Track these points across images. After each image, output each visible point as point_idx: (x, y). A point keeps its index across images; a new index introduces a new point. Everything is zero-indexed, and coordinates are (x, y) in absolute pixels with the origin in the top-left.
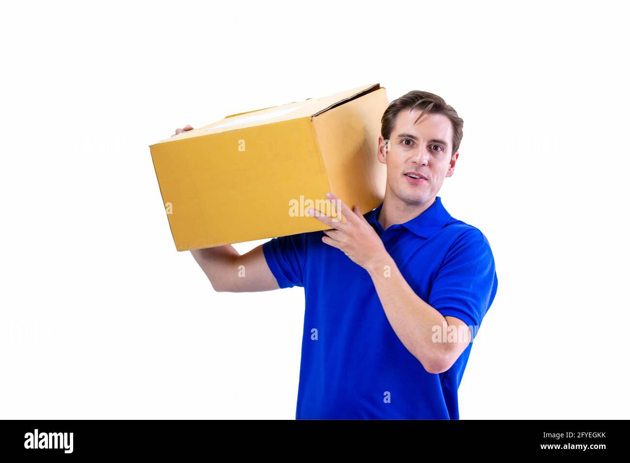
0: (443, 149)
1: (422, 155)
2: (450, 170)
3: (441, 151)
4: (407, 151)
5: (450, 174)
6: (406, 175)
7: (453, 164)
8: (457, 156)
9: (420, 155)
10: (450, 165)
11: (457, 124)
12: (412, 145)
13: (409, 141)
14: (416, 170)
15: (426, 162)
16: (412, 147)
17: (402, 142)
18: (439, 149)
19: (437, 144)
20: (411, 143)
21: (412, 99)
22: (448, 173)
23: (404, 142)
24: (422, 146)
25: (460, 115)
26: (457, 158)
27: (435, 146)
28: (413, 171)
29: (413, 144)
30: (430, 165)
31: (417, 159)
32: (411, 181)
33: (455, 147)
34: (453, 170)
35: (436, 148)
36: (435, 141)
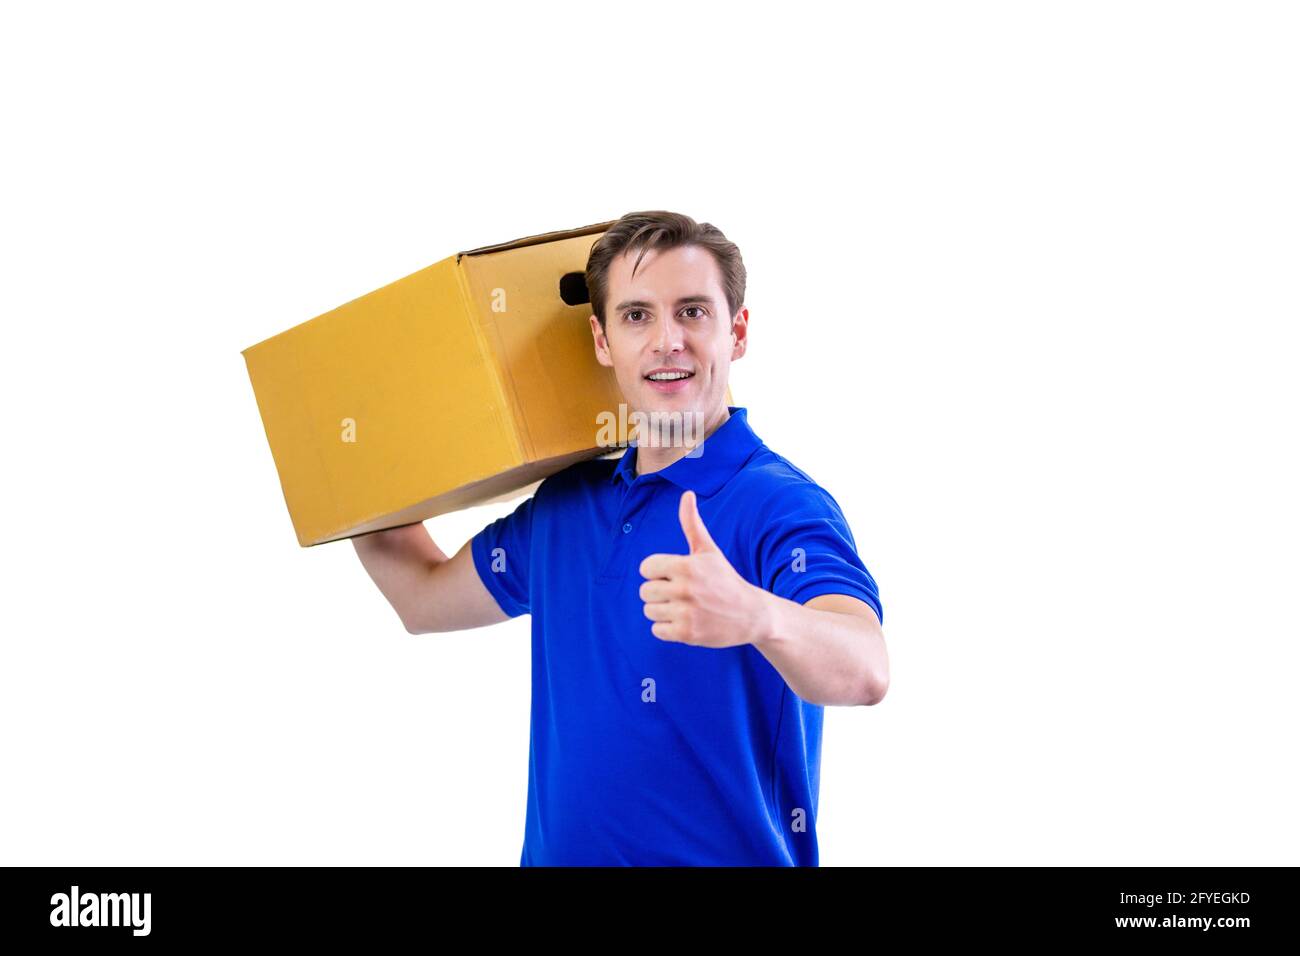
0: (707, 312)
1: (669, 333)
2: (737, 344)
3: (705, 317)
4: (639, 333)
5: (738, 352)
6: (647, 378)
7: (740, 332)
8: (746, 314)
9: (664, 334)
10: (735, 335)
11: (726, 257)
12: (646, 319)
13: (638, 312)
14: (665, 363)
15: (680, 346)
16: (646, 322)
17: (626, 318)
18: (699, 313)
19: (691, 305)
20: (644, 316)
21: (624, 231)
22: (735, 351)
23: (630, 317)
24: (664, 315)
25: (731, 236)
26: (746, 318)
27: (689, 309)
28: (660, 366)
29: (648, 317)
30: (689, 348)
31: (660, 345)
32: (662, 387)
33: (735, 301)
34: (745, 343)
35: (692, 312)
36: (686, 300)
